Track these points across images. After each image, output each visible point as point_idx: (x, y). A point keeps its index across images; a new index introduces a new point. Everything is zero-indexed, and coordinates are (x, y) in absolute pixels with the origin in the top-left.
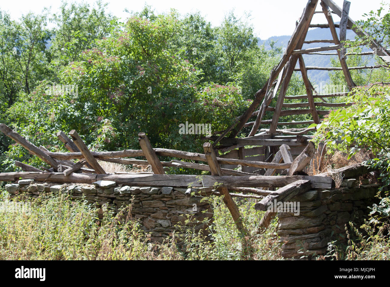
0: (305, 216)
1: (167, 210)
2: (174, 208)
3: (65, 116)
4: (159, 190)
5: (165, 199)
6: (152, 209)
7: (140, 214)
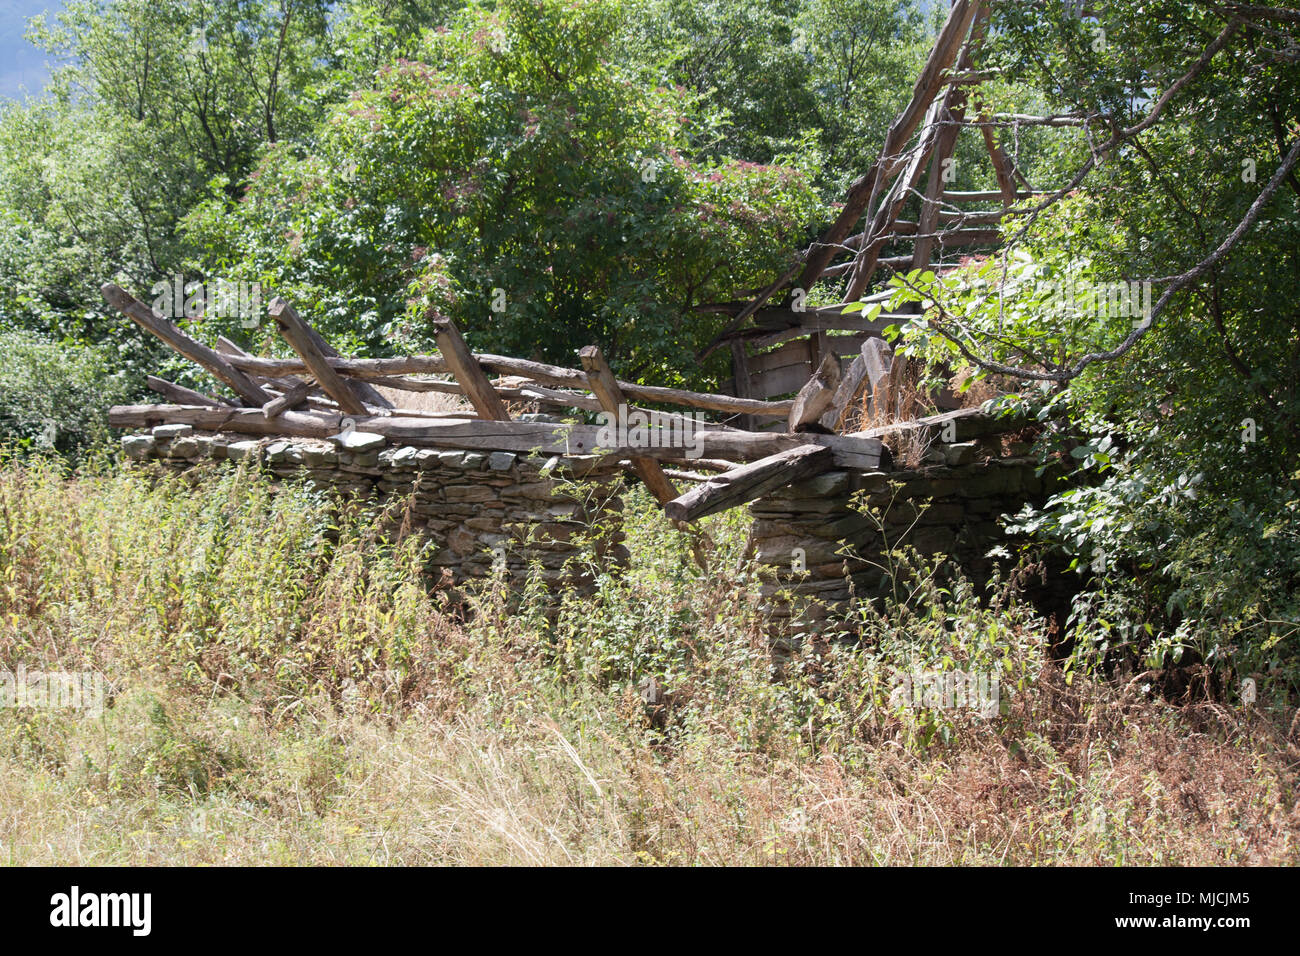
0: (815, 536)
1: (502, 509)
2: (517, 504)
3: (329, 242)
4: (484, 459)
5: (498, 483)
6: (467, 506)
7: (440, 518)
